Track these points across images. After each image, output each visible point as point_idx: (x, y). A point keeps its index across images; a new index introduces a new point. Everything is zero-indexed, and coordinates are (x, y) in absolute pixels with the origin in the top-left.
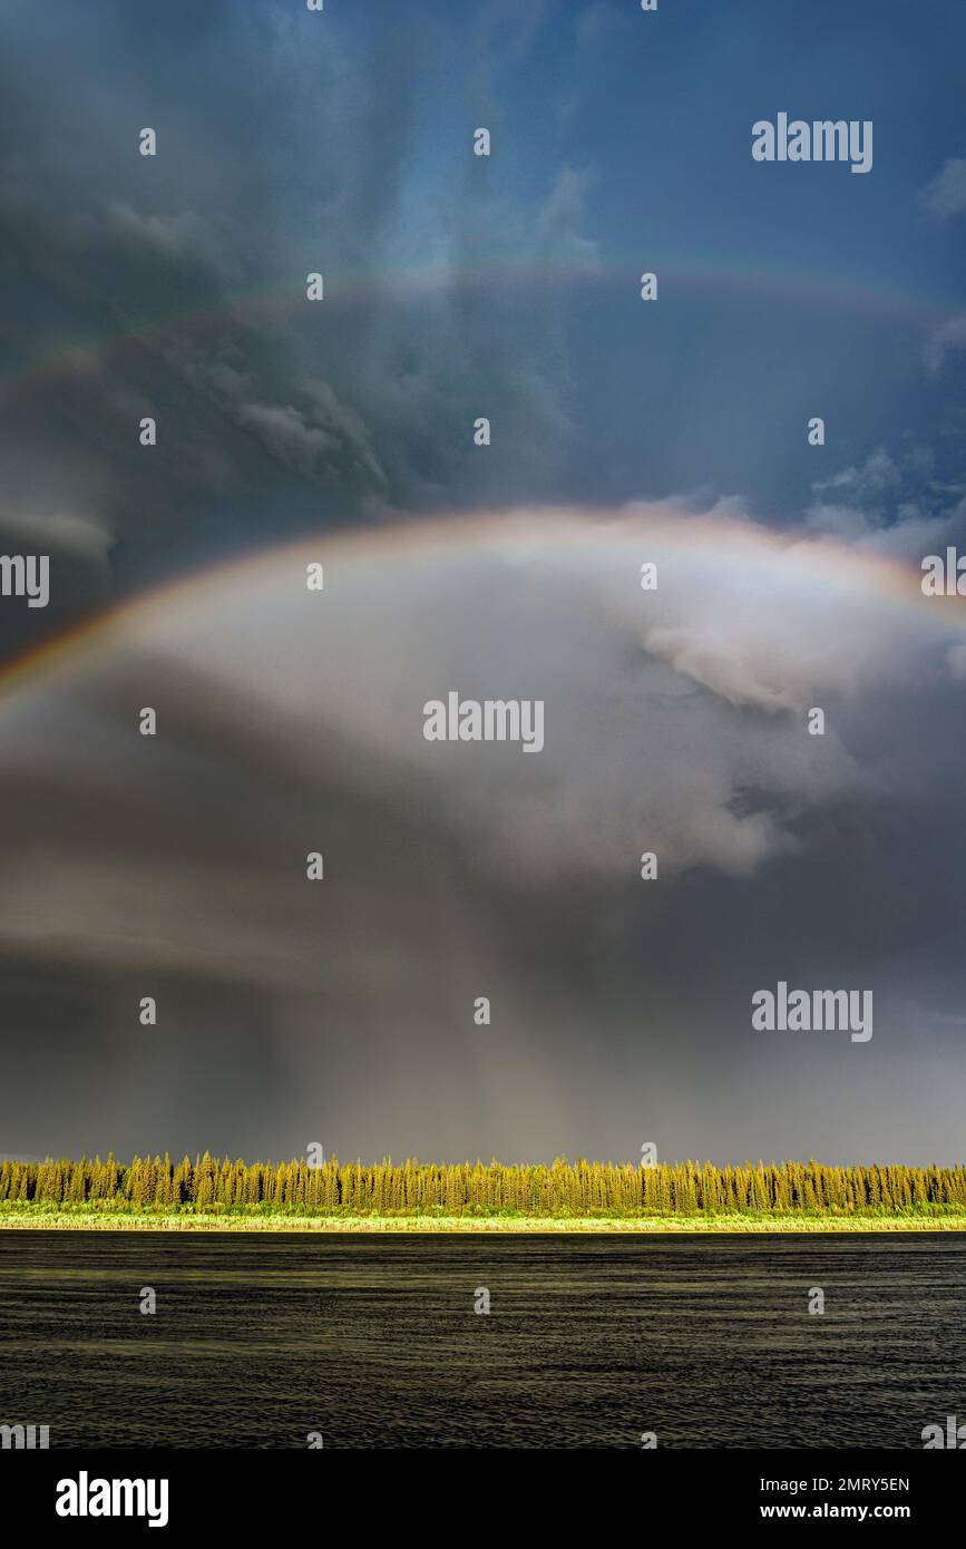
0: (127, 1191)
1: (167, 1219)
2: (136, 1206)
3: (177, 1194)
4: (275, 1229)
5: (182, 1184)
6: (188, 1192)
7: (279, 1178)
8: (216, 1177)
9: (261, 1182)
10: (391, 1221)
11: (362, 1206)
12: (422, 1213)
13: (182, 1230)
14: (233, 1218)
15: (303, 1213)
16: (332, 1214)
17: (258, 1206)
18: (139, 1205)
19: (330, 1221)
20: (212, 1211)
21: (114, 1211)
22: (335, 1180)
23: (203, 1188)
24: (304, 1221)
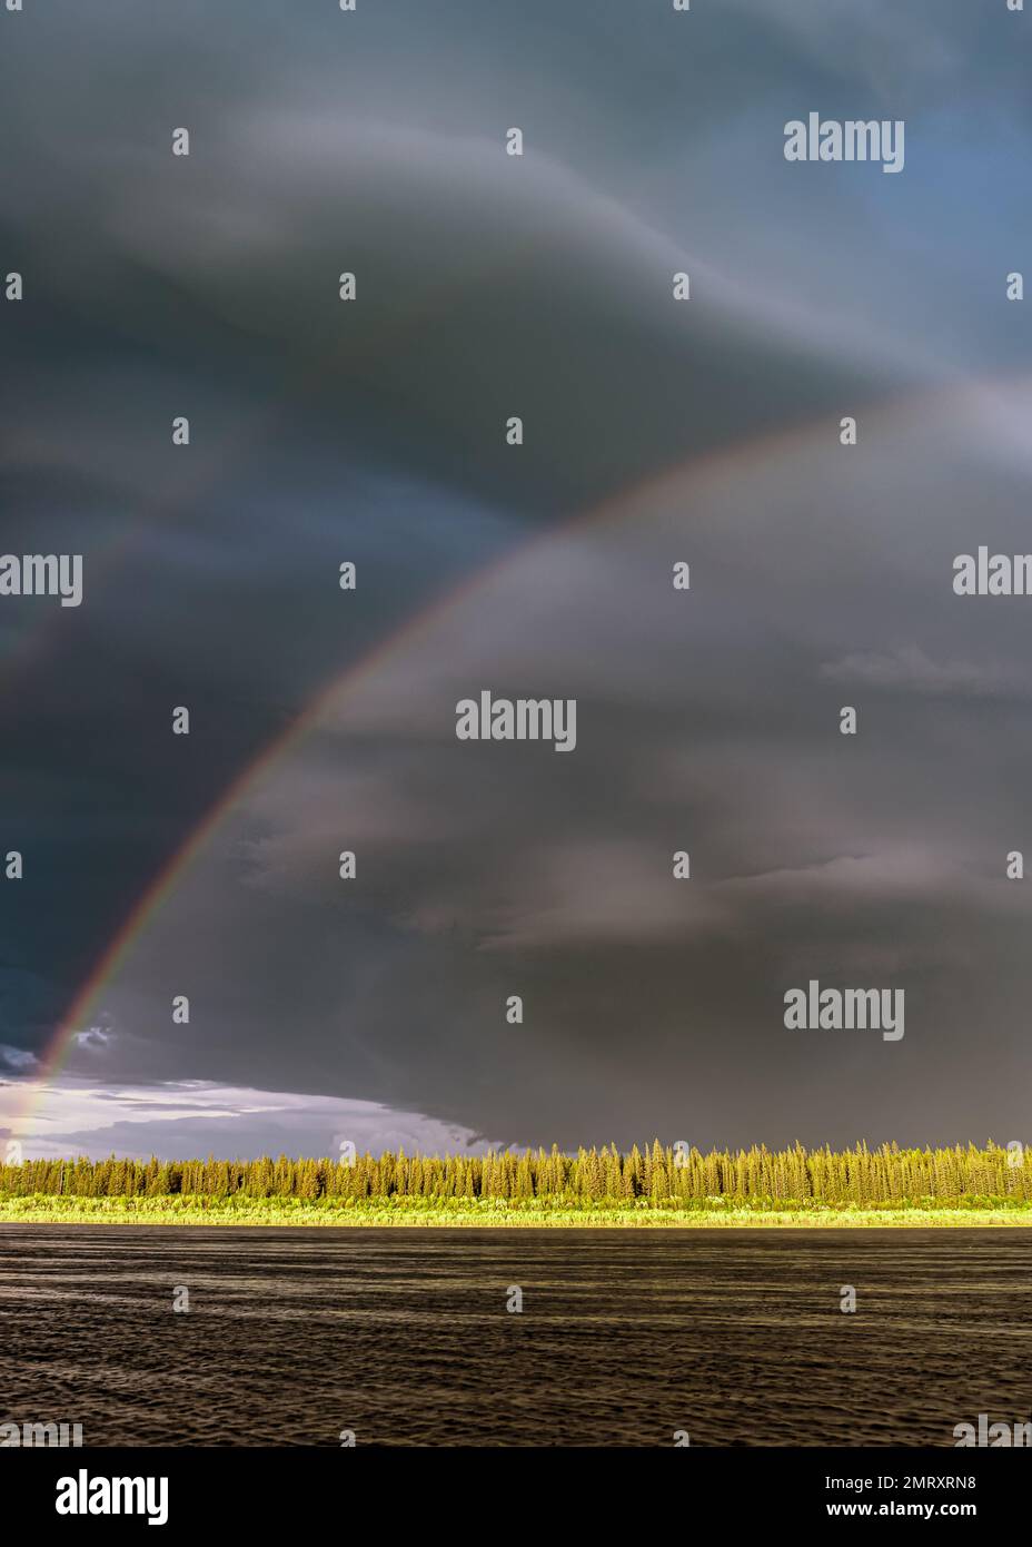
0: (576, 1184)
1: (620, 1213)
2: (586, 1200)
3: (629, 1188)
4: (740, 1225)
5: (634, 1179)
6: (640, 1185)
7: (739, 1167)
8: (669, 1170)
9: (720, 1174)
10: (872, 1214)
11: (836, 1199)
12: (910, 1206)
13: (638, 1226)
14: (693, 1214)
15: (771, 1207)
16: (804, 1208)
17: (719, 1200)
18: (589, 1200)
19: (802, 1215)
20: (669, 1206)
21: (563, 1207)
22: (803, 1170)
23: (656, 1180)
24: (773, 1214)
